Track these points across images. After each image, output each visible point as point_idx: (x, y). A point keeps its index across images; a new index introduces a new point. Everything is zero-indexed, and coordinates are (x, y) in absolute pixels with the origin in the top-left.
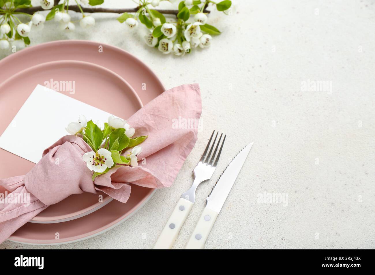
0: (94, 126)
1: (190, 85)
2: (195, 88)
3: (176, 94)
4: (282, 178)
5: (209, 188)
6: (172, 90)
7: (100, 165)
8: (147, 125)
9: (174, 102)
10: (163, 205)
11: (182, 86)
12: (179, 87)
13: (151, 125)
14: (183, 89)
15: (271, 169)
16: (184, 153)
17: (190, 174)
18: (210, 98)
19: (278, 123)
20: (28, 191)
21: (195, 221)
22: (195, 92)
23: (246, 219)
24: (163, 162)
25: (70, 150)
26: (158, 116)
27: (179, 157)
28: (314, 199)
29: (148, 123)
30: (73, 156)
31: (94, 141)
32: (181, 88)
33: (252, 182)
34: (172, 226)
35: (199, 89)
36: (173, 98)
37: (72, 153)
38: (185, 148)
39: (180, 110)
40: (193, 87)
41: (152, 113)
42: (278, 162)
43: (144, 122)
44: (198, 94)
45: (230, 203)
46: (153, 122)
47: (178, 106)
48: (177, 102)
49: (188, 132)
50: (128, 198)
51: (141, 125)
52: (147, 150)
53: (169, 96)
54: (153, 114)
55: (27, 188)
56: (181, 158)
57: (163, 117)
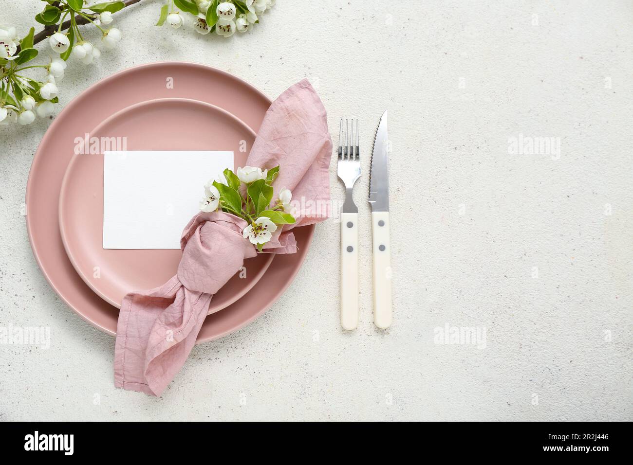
0: (221, 186)
1: (298, 84)
2: (305, 85)
3: (288, 103)
4: (436, 139)
5: (363, 187)
6: (280, 99)
7: (263, 234)
8: (274, 154)
9: (290, 114)
10: (325, 228)
11: (289, 89)
12: (286, 92)
13: (277, 152)
14: (293, 94)
15: (419, 133)
16: (325, 164)
17: (335, 180)
18: (310, 74)
19: (402, 73)
20: (190, 290)
21: (366, 230)
22: (307, 90)
23: (419, 203)
24: (310, 187)
25: (220, 232)
26: (280, 138)
27: (321, 171)
28: (478, 148)
29: (274, 153)
30: (227, 237)
31: (230, 203)
32: (289, 92)
33: (405, 159)
34: (350, 249)
35: (310, 85)
36: (287, 110)
37: (222, 233)
38: (323, 159)
39: (302, 121)
40: (302, 85)
41: (272, 139)
42: (422, 121)
43: (269, 153)
44: (312, 91)
45: (393, 193)
46: (278, 147)
47: (298, 117)
48: (293, 113)
49: (324, 143)
50: (295, 246)
51: (267, 158)
52: (290, 186)
53: (282, 109)
54: (274, 140)
55: (189, 288)
56: (324, 171)
57: (286, 137)
